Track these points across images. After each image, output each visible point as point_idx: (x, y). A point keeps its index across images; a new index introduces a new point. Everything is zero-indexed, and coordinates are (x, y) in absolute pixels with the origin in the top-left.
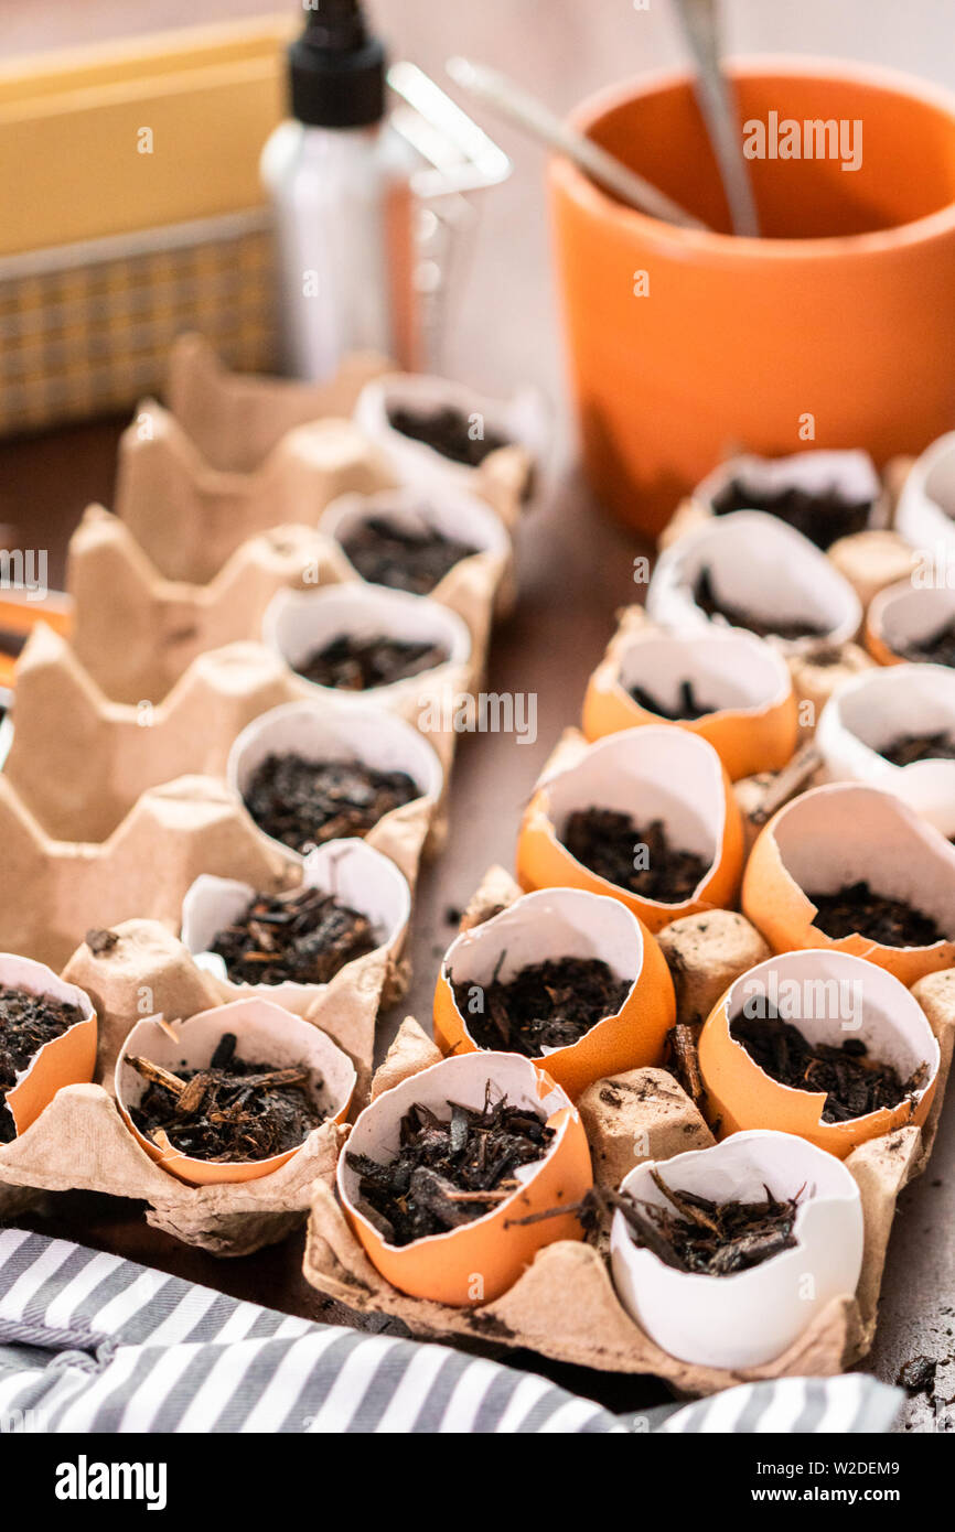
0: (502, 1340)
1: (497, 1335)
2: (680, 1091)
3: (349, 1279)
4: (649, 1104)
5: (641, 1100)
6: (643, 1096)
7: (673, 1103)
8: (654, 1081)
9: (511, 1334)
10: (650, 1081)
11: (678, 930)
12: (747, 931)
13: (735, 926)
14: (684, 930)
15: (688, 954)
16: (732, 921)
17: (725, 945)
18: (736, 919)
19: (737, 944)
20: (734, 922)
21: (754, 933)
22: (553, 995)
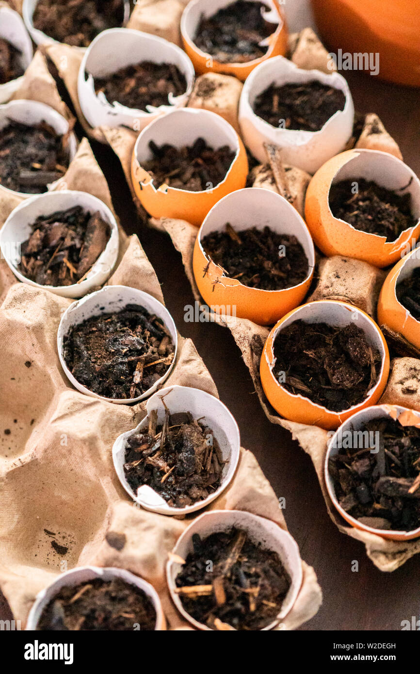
11: (330, 285)
12: (354, 262)
13: (347, 264)
14: (332, 284)
15: (347, 294)
16: (343, 263)
17: (354, 277)
18: (343, 260)
19: (358, 272)
20: (344, 262)
21: (356, 261)
22: (311, 356)
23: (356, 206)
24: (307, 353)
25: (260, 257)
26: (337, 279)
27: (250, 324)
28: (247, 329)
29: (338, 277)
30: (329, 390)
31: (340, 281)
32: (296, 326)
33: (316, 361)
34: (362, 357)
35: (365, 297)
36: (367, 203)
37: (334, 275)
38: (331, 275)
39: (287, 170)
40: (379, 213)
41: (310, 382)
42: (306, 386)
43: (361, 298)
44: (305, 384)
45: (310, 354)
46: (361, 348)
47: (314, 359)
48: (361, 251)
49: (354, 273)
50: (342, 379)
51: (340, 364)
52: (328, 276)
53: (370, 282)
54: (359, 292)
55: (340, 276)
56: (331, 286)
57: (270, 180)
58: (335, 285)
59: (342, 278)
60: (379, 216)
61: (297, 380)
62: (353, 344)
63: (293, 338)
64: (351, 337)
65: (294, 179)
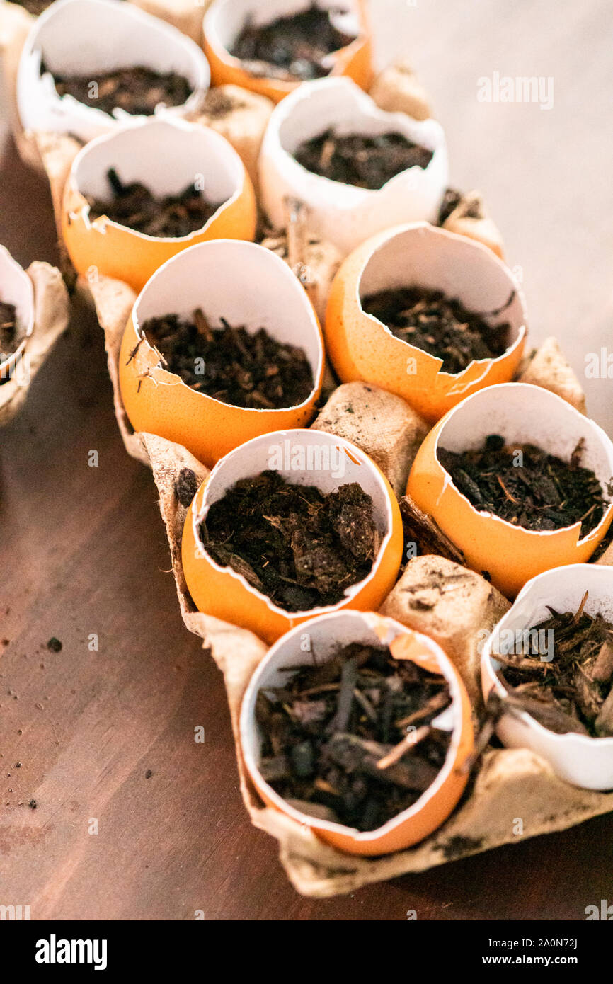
0: (474, 852)
1: (470, 849)
2: (462, 570)
3: (332, 873)
4: (452, 594)
5: (442, 593)
6: (440, 588)
7: (468, 584)
8: (438, 570)
9: (477, 844)
10: (433, 572)
11: (333, 421)
12: (383, 395)
13: (370, 395)
14: (338, 419)
15: (358, 439)
16: (364, 392)
17: (378, 416)
18: (365, 388)
19: (385, 410)
20: (366, 391)
21: (387, 394)
22: (274, 524)
23: (412, 320)
24: (269, 519)
25: (237, 366)
26: (348, 414)
27: (185, 452)
28: (177, 459)
29: (350, 411)
30: (292, 585)
31: (351, 417)
32: (264, 479)
33: (280, 533)
34: (357, 538)
35: (387, 450)
36: (434, 319)
37: (345, 407)
38: (339, 406)
39: (313, 242)
40: (447, 335)
41: (264, 569)
42: (255, 574)
43: (381, 451)
44: (255, 571)
45: (274, 521)
46: (359, 525)
47: (278, 530)
48: (399, 379)
49: (379, 411)
50: (313, 563)
51: (319, 545)
52: (334, 407)
53: (403, 430)
54: (379, 440)
55: (354, 411)
56: (336, 423)
57: (281, 251)
58: (341, 423)
59: (357, 414)
60: (447, 340)
61: (242, 561)
62: (348, 514)
63: (253, 494)
64: (348, 503)
65: (320, 257)
